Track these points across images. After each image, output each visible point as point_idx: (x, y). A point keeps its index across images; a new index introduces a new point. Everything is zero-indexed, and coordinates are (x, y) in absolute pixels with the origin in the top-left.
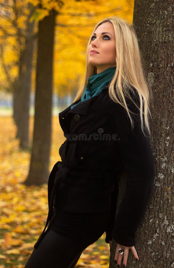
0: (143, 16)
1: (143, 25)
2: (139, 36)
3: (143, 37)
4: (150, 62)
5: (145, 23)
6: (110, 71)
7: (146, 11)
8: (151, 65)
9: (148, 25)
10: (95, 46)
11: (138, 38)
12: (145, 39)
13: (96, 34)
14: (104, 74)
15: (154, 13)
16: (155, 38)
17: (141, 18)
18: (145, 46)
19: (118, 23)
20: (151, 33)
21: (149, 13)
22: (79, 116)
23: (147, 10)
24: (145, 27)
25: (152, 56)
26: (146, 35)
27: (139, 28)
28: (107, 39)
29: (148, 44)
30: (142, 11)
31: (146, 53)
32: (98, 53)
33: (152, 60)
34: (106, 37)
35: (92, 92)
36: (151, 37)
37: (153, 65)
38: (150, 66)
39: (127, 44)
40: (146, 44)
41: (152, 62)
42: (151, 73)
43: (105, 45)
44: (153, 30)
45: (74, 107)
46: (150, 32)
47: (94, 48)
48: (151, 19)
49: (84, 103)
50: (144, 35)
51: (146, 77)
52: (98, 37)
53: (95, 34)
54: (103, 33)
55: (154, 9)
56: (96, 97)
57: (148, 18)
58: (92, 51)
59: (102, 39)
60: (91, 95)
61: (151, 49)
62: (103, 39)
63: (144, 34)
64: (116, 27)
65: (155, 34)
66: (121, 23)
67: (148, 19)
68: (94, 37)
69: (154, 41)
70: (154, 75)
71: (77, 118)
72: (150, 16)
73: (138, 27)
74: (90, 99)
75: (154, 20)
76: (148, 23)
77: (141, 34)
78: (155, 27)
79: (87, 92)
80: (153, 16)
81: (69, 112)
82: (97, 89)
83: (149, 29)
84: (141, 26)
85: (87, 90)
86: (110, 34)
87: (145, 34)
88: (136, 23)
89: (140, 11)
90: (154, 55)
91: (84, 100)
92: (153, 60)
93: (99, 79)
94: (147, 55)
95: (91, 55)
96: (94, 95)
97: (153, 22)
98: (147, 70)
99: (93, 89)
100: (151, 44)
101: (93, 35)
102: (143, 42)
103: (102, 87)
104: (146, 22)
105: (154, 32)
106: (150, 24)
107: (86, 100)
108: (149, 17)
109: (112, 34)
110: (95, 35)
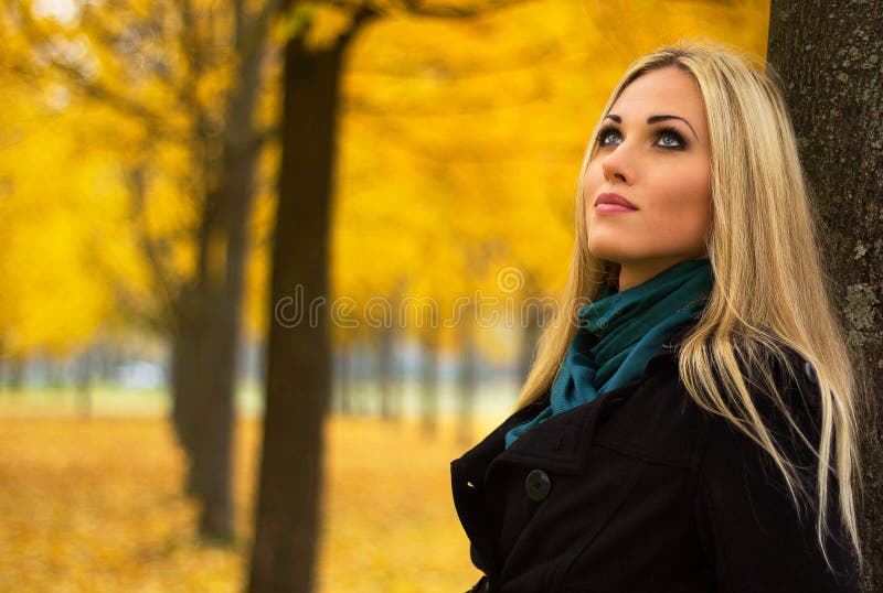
0: (820, 37)
1: (822, 77)
2: (801, 125)
3: (820, 130)
4: (855, 237)
5: (830, 70)
6: (681, 280)
7: (831, 16)
8: (861, 250)
9: (843, 77)
10: (621, 178)
11: (797, 136)
12: (831, 137)
13: (623, 121)
14: (654, 291)
15: (868, 27)
16: (876, 132)
17: (808, 48)
18: (829, 167)
19: (719, 75)
20: (859, 111)
21: (850, 26)
22: (545, 477)
23: (837, 14)
24: (832, 87)
25: (865, 212)
26: (836, 121)
27: (803, 92)
28: (675, 144)
29: (843, 160)
30: (813, 18)
31: (837, 199)
32: (633, 208)
33: (864, 227)
34: (667, 136)
35: (601, 371)
36: (856, 128)
37: (871, 250)
38: (857, 257)
39: (759, 167)
40: (837, 157)
41: (865, 240)
42: (860, 287)
43: (666, 172)
44: (866, 97)
45: (522, 438)
46: (852, 109)
47: (614, 183)
48: (854, 51)
49: (567, 419)
50: (827, 122)
51: (838, 302)
52: (631, 136)
53: (617, 119)
54: (653, 119)
55: (871, 11)
56: (623, 393)
57: (842, 46)
58: (609, 199)
59: (648, 146)
60: (597, 384)
61: (857, 180)
62: (655, 144)
63: (824, 117)
64: (711, 92)
65: (876, 115)
66: (730, 70)
67: (842, 52)
68: (611, 134)
69: (873, 145)
70: (872, 296)
71: (538, 485)
72: (850, 41)
73: (796, 87)
74: (592, 402)
75: (873, 56)
76: (844, 70)
77: (810, 116)
78: (876, 84)
79: (578, 372)
80: (866, 38)
81: (499, 457)
82: (625, 356)
83: (849, 93)
84: (813, 84)
85: (577, 360)
86: (686, 122)
87: (828, 115)
88: (787, 69)
89: (805, 17)
90: (871, 207)
91: (567, 407)
92: (870, 230)
93: (631, 313)
94: (840, 207)
95: (602, 216)
96: (610, 386)
97: (865, 66)
98: (841, 272)
99: (604, 359)
100: (859, 160)
101: (608, 121)
102: (819, 150)
103: (648, 347)
104: (834, 67)
105: (873, 109)
106: (850, 71)
107: (575, 405)
108: (848, 44)
109: (695, 121)
110: (615, 124)
